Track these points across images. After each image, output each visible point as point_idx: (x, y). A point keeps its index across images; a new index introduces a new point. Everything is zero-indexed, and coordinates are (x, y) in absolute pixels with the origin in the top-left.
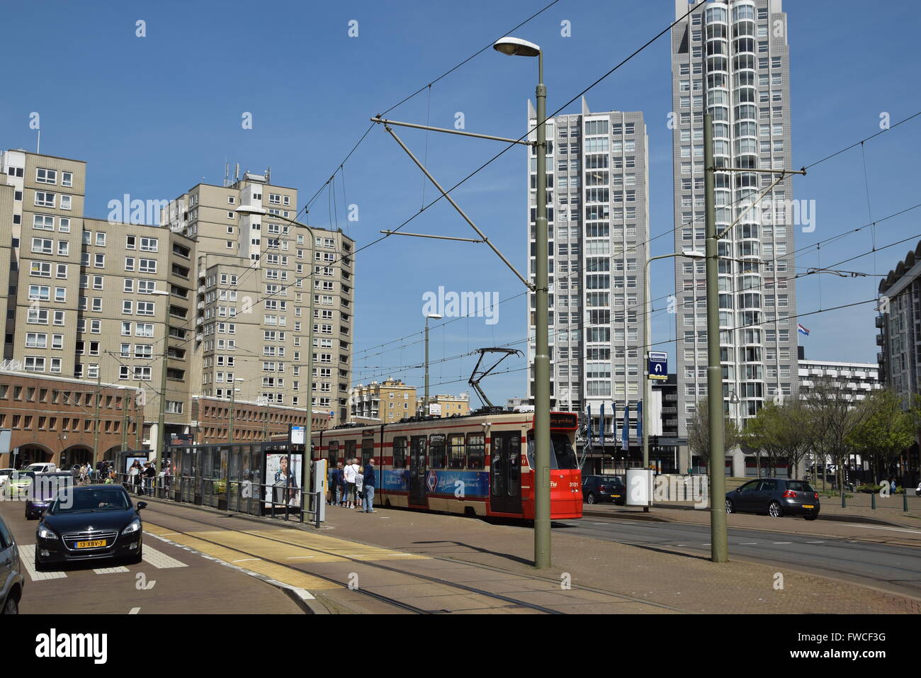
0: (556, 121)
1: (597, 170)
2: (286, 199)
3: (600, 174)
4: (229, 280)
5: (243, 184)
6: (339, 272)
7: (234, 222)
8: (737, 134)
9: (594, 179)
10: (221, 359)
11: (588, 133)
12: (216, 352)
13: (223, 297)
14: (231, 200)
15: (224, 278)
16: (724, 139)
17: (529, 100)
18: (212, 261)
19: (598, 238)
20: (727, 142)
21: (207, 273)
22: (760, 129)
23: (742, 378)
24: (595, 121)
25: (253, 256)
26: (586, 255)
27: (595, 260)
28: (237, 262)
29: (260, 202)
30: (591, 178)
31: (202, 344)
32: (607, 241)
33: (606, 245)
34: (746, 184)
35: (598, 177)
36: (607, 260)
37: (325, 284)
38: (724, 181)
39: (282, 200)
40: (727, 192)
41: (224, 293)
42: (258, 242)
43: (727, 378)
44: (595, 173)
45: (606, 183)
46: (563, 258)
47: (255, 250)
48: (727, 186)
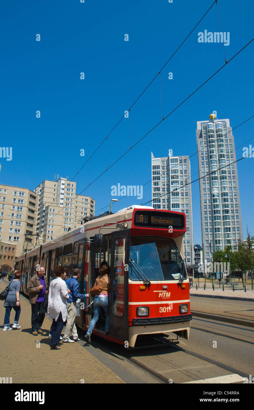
0: (161, 159)
1: (175, 174)
2: (73, 185)
3: (176, 176)
4: (52, 210)
5: (59, 181)
6: (90, 205)
7: (56, 193)
8: (219, 163)
9: (174, 177)
10: (48, 237)
11: (171, 162)
12: (47, 234)
13: (50, 217)
14: (55, 186)
15: (51, 210)
16: (215, 164)
17: (152, 152)
18: (47, 205)
19: (175, 197)
20: (216, 166)
21: (46, 208)
22: (227, 162)
23: (224, 244)
24: (174, 159)
25: (61, 203)
26: (171, 203)
27: (175, 204)
28: (55, 205)
29: (64, 186)
30: (173, 177)
31: (43, 232)
32: (179, 198)
33: (178, 199)
34: (223, 179)
35: (175, 177)
36: (179, 204)
37: (85, 214)
38: (216, 178)
39: (71, 185)
40: (217, 182)
41: (50, 215)
42: (63, 199)
43: (220, 244)
44: (174, 175)
45: (178, 178)
46: (164, 204)
47: (62, 201)
48: (217, 180)
